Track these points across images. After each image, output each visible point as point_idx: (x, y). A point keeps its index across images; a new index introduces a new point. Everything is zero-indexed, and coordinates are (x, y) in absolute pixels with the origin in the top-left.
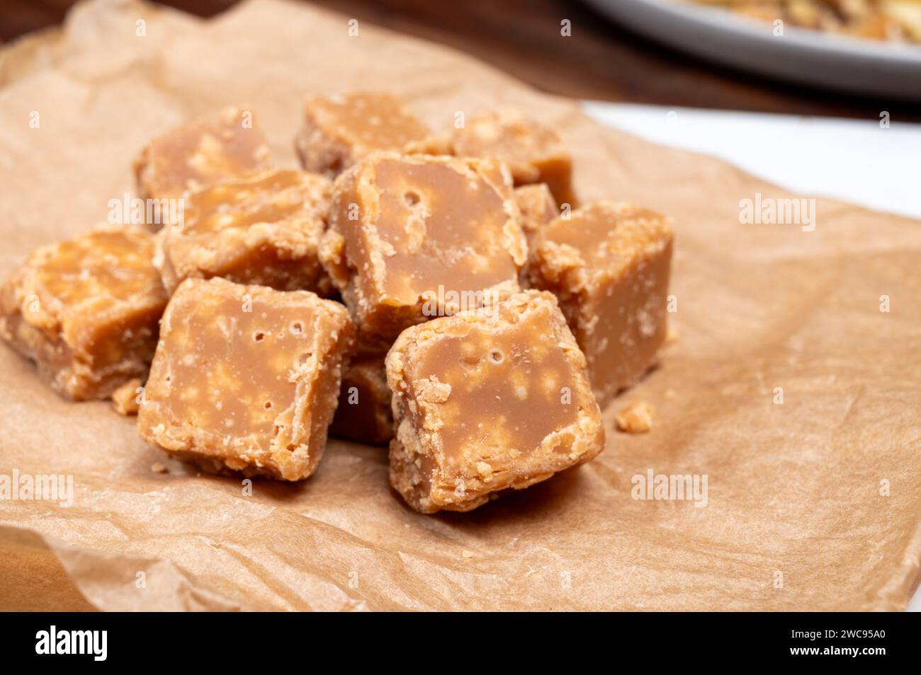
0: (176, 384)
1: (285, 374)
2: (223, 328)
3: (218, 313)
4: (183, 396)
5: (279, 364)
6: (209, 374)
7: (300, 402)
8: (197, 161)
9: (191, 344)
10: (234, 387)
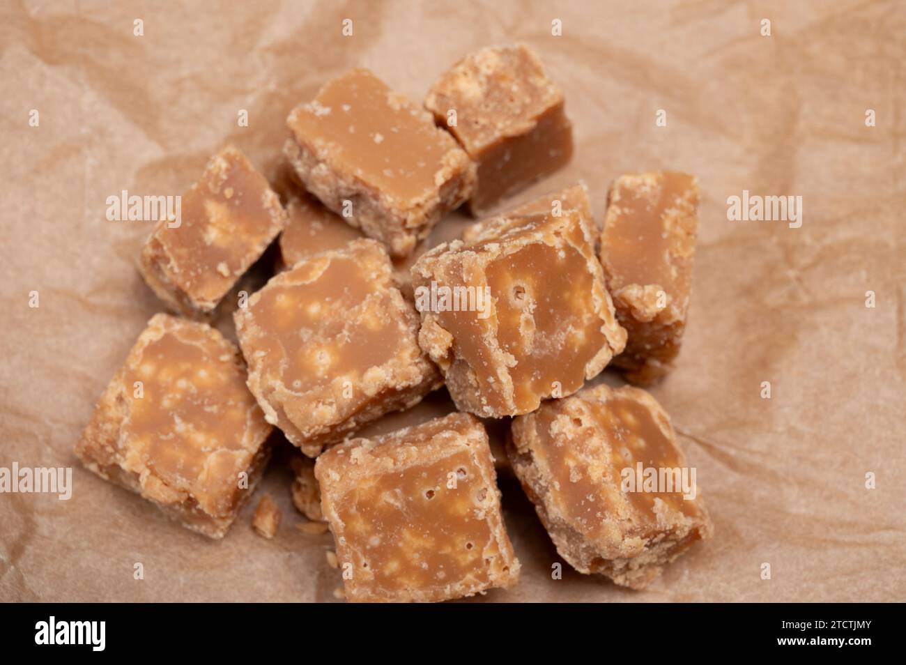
1: (472, 515)
2: (392, 501)
3: (379, 491)
5: (461, 508)
6: (400, 544)
7: (498, 531)
9: (369, 528)
10: (428, 543)
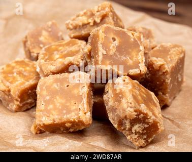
0: (45, 105)
1: (78, 93)
2: (56, 86)
3: (53, 83)
4: (48, 108)
5: (75, 92)
6: (55, 100)
7: (85, 100)
8: (42, 39)
9: (47, 94)
10: (63, 101)
